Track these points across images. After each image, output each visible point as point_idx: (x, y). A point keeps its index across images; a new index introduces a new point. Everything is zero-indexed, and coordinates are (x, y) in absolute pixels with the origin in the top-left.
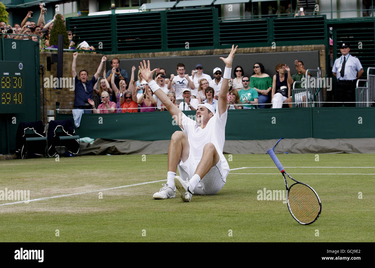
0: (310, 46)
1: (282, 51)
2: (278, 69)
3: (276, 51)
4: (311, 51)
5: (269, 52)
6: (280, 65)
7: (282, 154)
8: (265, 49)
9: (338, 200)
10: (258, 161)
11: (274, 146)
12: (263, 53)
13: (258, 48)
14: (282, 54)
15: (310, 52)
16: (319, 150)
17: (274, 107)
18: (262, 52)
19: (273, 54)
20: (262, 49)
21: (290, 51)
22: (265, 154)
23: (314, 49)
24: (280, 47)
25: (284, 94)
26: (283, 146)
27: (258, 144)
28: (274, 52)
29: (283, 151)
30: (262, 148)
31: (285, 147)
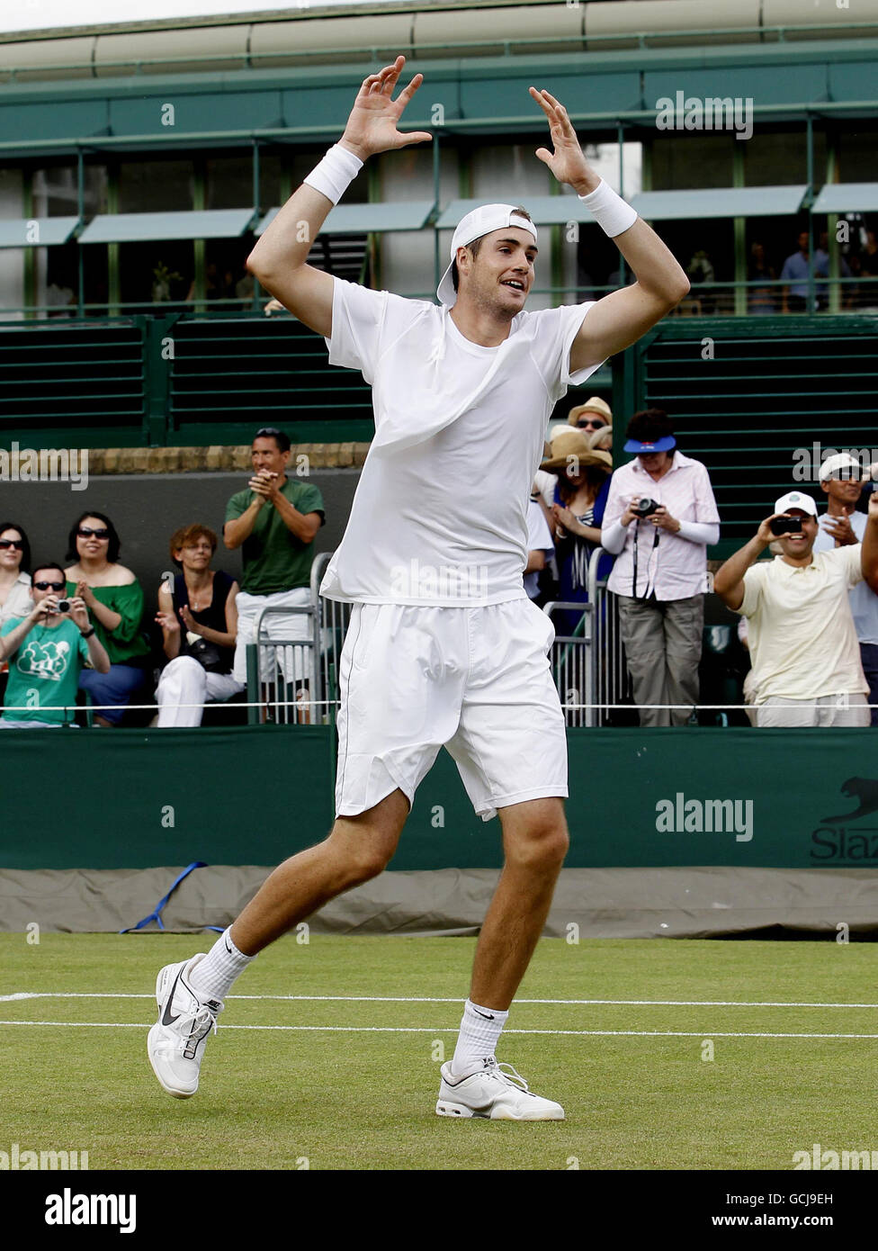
0: (334, 447)
1: (205, 469)
2: (180, 550)
3: (180, 467)
4: (337, 472)
5: (150, 473)
6: (186, 534)
7: (198, 933)
8: (128, 460)
9: (443, 1152)
10: (87, 968)
11: (161, 898)
12: (121, 474)
13: (99, 452)
14: (205, 481)
15: (331, 476)
16: (364, 918)
17: (166, 720)
18: (114, 472)
19: (165, 481)
20: (118, 459)
21: (241, 469)
22: (118, 936)
23: (350, 462)
24: (200, 448)
25: (208, 662)
26: (203, 898)
27: (90, 889)
28: (171, 472)
29: (202, 923)
30: (108, 907)
31: (211, 905)
